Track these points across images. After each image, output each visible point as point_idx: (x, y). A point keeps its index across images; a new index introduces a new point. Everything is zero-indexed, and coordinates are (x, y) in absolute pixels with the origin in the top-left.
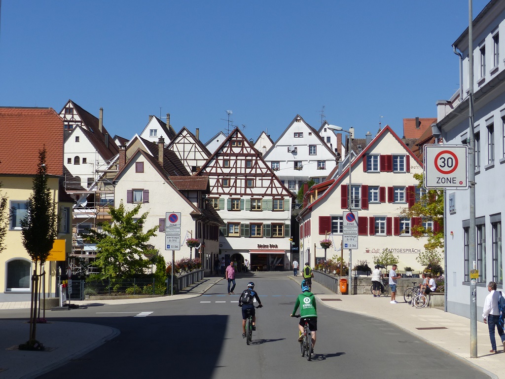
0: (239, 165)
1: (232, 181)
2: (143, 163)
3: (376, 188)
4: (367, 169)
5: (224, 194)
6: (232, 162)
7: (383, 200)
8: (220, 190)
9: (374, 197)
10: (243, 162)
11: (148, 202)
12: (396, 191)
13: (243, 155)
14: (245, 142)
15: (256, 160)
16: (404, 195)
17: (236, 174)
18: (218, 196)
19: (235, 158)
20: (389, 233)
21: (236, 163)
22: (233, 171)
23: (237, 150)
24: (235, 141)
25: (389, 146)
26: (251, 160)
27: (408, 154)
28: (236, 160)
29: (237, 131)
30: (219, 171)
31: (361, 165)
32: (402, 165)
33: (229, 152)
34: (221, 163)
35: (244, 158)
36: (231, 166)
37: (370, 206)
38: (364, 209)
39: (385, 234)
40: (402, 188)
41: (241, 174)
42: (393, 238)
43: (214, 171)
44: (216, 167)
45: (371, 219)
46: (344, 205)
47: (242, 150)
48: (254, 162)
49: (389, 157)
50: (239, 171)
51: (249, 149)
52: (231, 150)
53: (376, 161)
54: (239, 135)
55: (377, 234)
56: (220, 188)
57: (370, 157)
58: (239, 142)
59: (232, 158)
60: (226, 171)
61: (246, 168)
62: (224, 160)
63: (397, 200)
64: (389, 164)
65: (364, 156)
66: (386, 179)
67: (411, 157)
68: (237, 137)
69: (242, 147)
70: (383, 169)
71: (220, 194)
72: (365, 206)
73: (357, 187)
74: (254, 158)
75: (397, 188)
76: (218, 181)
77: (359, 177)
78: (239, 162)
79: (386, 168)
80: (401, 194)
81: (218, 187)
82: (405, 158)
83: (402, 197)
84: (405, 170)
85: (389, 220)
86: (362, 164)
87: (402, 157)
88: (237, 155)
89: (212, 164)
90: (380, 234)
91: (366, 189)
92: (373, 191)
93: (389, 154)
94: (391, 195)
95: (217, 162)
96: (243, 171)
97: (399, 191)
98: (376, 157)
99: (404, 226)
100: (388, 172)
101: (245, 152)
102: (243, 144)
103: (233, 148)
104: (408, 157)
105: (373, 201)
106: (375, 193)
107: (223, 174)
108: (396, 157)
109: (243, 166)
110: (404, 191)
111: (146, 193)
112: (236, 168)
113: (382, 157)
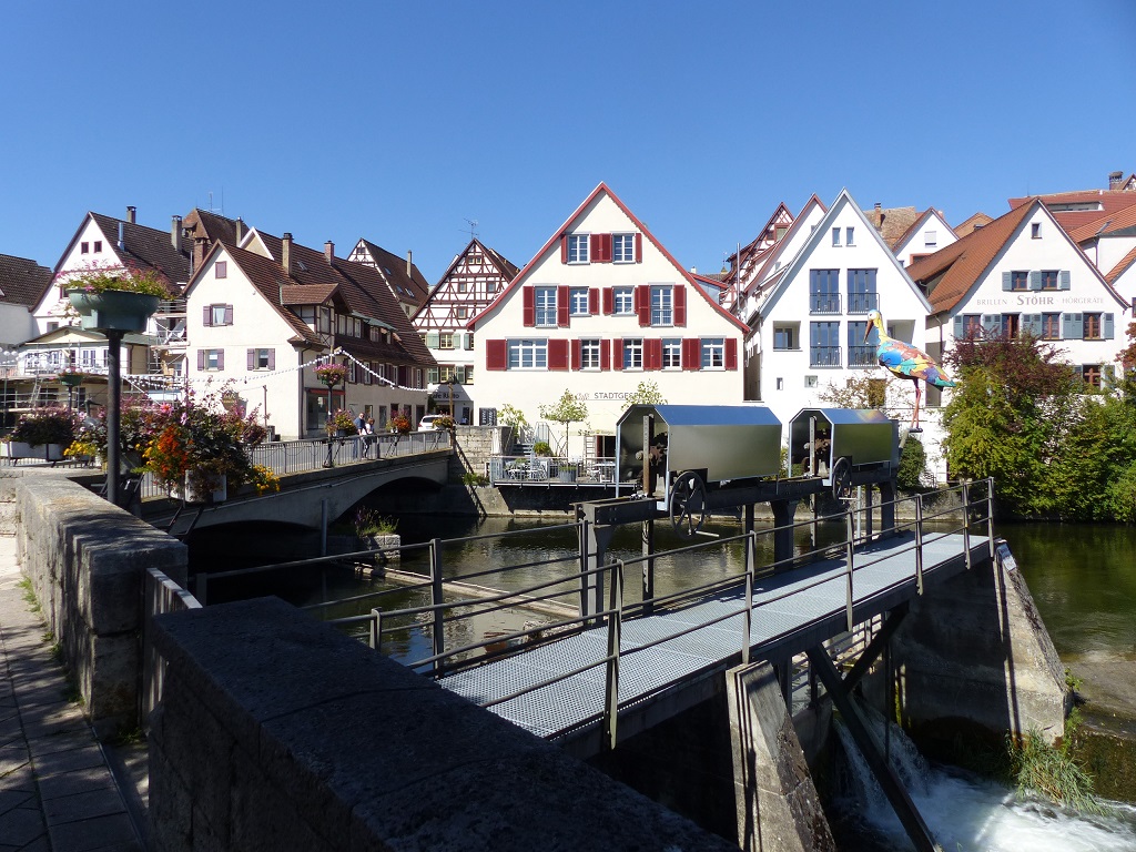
0: (478, 290)
1: (470, 311)
2: (225, 262)
3: (583, 290)
4: (568, 258)
5: (460, 328)
6: (469, 286)
7: (594, 310)
8: (455, 323)
9: (581, 305)
10: (484, 285)
11: (231, 324)
12: (618, 296)
13: (483, 275)
14: (486, 259)
15: (500, 282)
16: (633, 302)
17: (475, 302)
18: (451, 331)
19: (472, 280)
20: (605, 366)
21: (474, 286)
22: (471, 297)
23: (475, 269)
24: (471, 258)
25: (606, 218)
26: (494, 282)
27: (639, 231)
28: (475, 282)
29: (474, 243)
30: (453, 297)
31: (558, 254)
32: (629, 251)
33: (464, 272)
34: (455, 286)
35: (484, 279)
36: (469, 291)
37: (573, 321)
38: (563, 327)
39: (598, 368)
40: (628, 290)
41: (481, 302)
42: (613, 374)
43: (446, 297)
44: (450, 293)
45: (575, 342)
46: (529, 319)
47: (482, 269)
48: (497, 284)
49: (606, 237)
50: (478, 298)
51: (490, 268)
52: (468, 269)
53: (583, 246)
54: (478, 249)
55: (586, 368)
56: (454, 321)
57: (575, 238)
58: (478, 258)
59: (469, 280)
60: (462, 297)
61: (488, 292)
62: (460, 283)
63: (621, 310)
64: (605, 248)
65: (562, 236)
66: (600, 276)
67: (643, 236)
68: (475, 252)
69: (482, 265)
70: (595, 258)
71: (455, 328)
72: (564, 321)
73: (551, 289)
74: (498, 279)
75: (619, 289)
76: (452, 311)
77: (553, 272)
78: (478, 285)
79: (601, 255)
80: (628, 299)
81: (452, 318)
82: (634, 238)
83: (628, 305)
84: (634, 260)
85: (605, 344)
86: (559, 250)
87: (629, 237)
88: (475, 276)
89: (444, 288)
90: (590, 368)
91: (566, 294)
92: (578, 296)
93: (606, 232)
94: (610, 301)
95: (450, 286)
96: (484, 298)
97: (623, 295)
98: (584, 237)
99: (632, 354)
100: (603, 262)
101: (486, 271)
102: (483, 261)
103: (470, 267)
104: (639, 236)
105: (578, 313)
106: (583, 299)
107: (458, 302)
108: (618, 237)
109: (484, 289)
110: (632, 295)
111: (229, 309)
112: (475, 293)
113: (595, 238)
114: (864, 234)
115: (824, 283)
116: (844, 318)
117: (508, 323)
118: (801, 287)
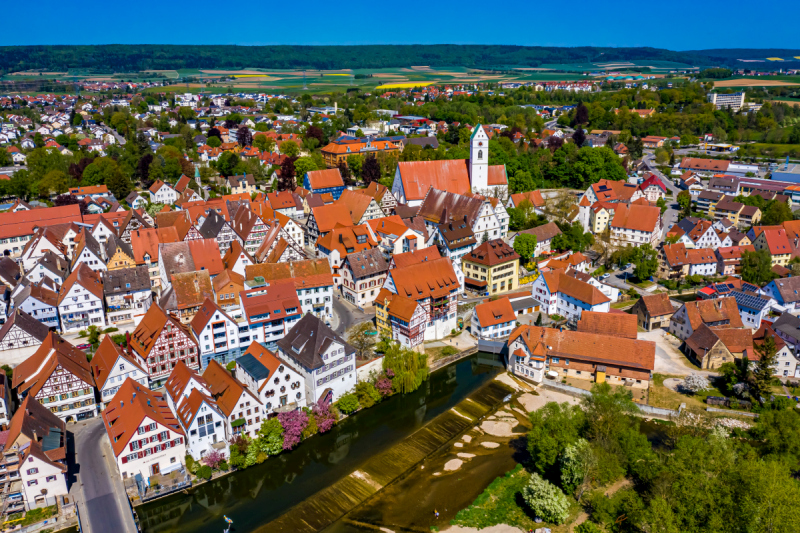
3: (144, 439)
4: (139, 433)
7: (148, 442)
10: (65, 377)
16: (157, 437)
17: (62, 384)
20: (152, 453)
22: (60, 383)
24: (58, 370)
25: (147, 422)
31: (137, 432)
32: (154, 427)
37: (143, 446)
39: (150, 454)
40: (155, 435)
42: (154, 454)
45: (144, 451)
46: (132, 450)
49: (148, 426)
53: (142, 429)
57: (140, 428)
60: (56, 384)
61: (67, 379)
63: (154, 440)
64: (148, 428)
65: (137, 428)
66: (148, 434)
69: (63, 372)
72: (140, 447)
73: (136, 441)
75: (153, 436)
77: (136, 437)
79: (147, 430)
84: (156, 429)
85: (152, 448)
87: (154, 424)
90: (148, 455)
91: (140, 442)
92: (143, 441)
93: (148, 424)
94: (151, 439)
96: (65, 382)
98: (142, 427)
99: (158, 448)
100: (149, 431)
101: (65, 373)
103: (58, 373)
104: (156, 423)
105: (144, 444)
108: (151, 425)
113: (145, 427)
114: (208, 408)
115: (201, 420)
116: (206, 426)
117: (127, 452)
118: (195, 422)
